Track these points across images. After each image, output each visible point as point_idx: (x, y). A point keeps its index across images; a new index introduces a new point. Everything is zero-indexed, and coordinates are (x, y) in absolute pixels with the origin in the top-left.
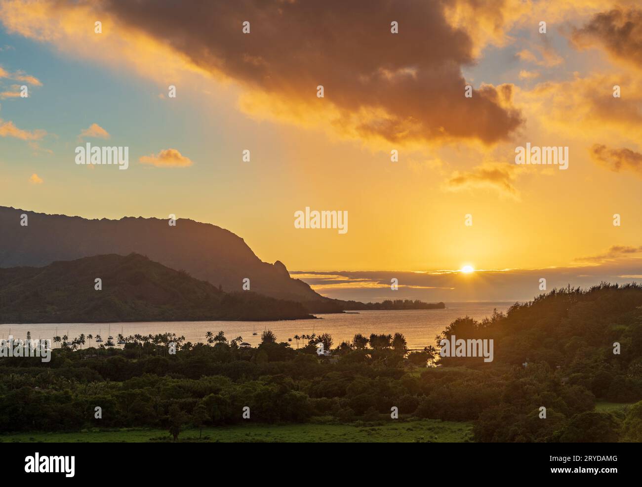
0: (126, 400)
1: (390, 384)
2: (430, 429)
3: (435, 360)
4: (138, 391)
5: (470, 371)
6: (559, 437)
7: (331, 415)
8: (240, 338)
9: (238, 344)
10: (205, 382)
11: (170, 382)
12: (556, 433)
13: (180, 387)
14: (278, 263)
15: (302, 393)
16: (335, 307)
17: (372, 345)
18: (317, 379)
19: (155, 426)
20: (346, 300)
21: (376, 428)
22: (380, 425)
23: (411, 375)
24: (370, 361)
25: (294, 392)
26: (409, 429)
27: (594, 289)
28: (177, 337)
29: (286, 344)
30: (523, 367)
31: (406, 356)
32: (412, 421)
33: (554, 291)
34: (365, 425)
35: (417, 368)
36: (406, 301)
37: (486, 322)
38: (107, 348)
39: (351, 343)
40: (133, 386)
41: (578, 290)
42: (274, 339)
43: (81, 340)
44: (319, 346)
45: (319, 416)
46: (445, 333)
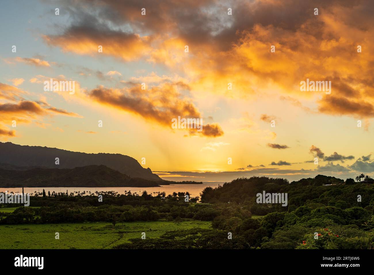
0: (98, 213)
1: (185, 209)
2: (197, 224)
3: (199, 201)
4: (102, 210)
5: (211, 204)
6: (240, 227)
7: (165, 218)
8: (136, 193)
9: (135, 195)
10: (124, 207)
11: (113, 207)
12: (239, 225)
13: (116, 209)
14: (148, 168)
15: (156, 211)
16: (167, 183)
17: (179, 196)
18: (161, 206)
19: (107, 221)
20: (171, 181)
21: (180, 223)
22: (181, 222)
23: (191, 206)
24: (178, 201)
25: (153, 211)
26: (191, 224)
27: (251, 178)
28: (115, 192)
29: (151, 195)
30: (228, 203)
31: (190, 199)
32: (192, 221)
33: (238, 179)
34: (176, 222)
35: (193, 203)
36: (190, 181)
37: (216, 188)
38: (92, 195)
39: (172, 195)
40: (101, 208)
41: (246, 178)
42: (147, 193)
43: (84, 193)
44: (161, 196)
45: (161, 219)
46: (203, 192)
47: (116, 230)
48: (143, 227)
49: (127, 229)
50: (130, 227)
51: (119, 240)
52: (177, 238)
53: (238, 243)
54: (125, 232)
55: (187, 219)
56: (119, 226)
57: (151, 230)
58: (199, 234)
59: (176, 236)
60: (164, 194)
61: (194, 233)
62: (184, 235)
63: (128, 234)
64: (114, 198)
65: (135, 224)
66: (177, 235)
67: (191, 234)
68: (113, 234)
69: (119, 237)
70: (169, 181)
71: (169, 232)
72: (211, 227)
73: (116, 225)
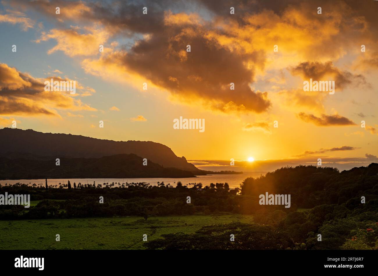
0: (128, 206)
1: (223, 201)
2: (237, 217)
3: (239, 192)
4: (133, 203)
6: (284, 221)
7: (202, 212)
8: (169, 184)
9: (169, 186)
10: (157, 200)
11: (145, 199)
12: (283, 219)
13: (148, 201)
14: (183, 157)
16: (203, 173)
17: (217, 187)
18: (197, 199)
19: (139, 215)
20: (208, 171)
21: (218, 217)
22: (219, 216)
23: (231, 198)
24: (216, 193)
26: (230, 217)
27: (297, 167)
28: (147, 184)
29: (186, 186)
31: (229, 191)
32: (231, 214)
33: (282, 168)
34: (214, 216)
35: (233, 195)
36: (229, 171)
37: (258, 179)
38: (122, 187)
39: (209, 186)
40: (131, 201)
41: (291, 167)
42: (182, 184)
43: (113, 184)
44: (198, 187)
45: (198, 212)
46: (243, 183)
47: (148, 224)
48: (178, 222)
49: (161, 224)
50: (163, 222)
51: (152, 235)
52: (214, 234)
53: (282, 239)
54: (158, 227)
55: (225, 213)
56: (151, 220)
57: (186, 224)
58: (239, 229)
59: (213, 231)
60: (200, 185)
61: (233, 228)
62: (223, 230)
63: (162, 229)
64: (146, 189)
65: (169, 218)
66: (214, 231)
67: (230, 229)
68: (145, 229)
69: (151, 233)
70: (206, 171)
71: (206, 227)
72: (252, 221)
73: (148, 219)
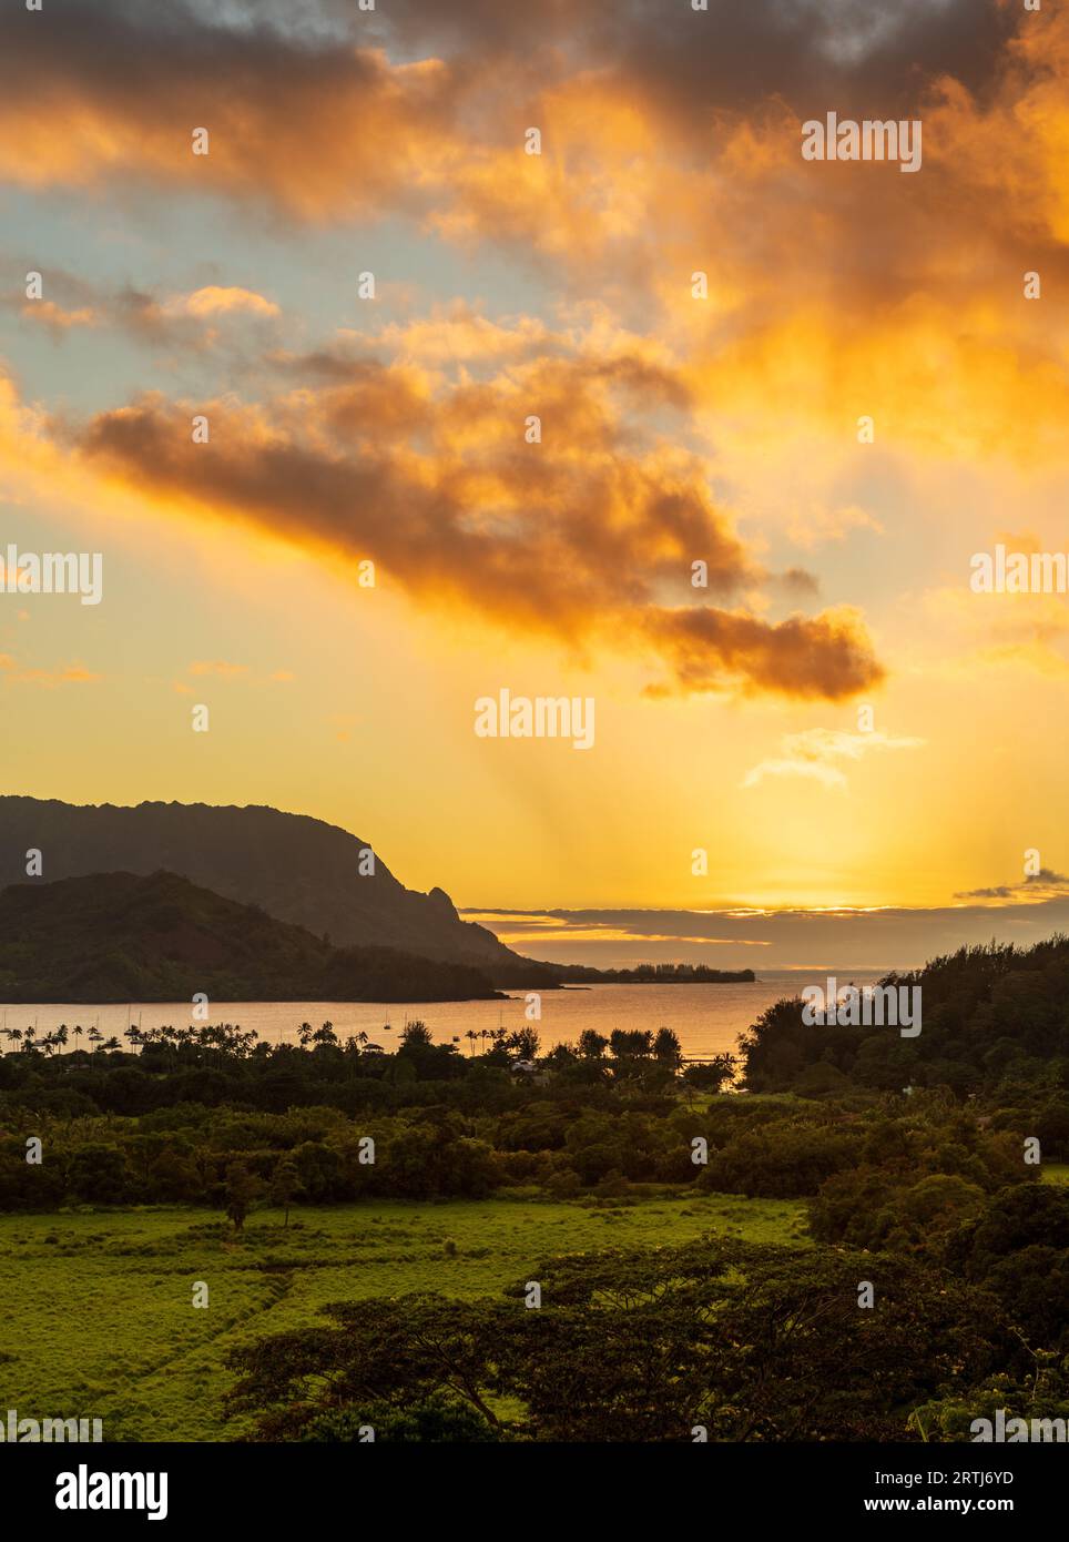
0: (145, 1151)
1: (649, 1127)
2: (724, 1213)
3: (735, 1081)
4: (167, 1135)
5: (802, 1102)
6: (972, 1231)
7: (536, 1183)
8: (363, 1036)
9: (360, 1046)
10: (295, 1118)
11: (230, 1118)
12: (966, 1223)
13: (247, 1128)
14: (437, 891)
15: (482, 1143)
16: (545, 977)
17: (614, 1051)
18: (509, 1115)
19: (199, 1202)
20: (567, 964)
21: (623, 1210)
22: (629, 1203)
23: (690, 1110)
24: (610, 1082)
25: (466, 1140)
26: (685, 1213)
27: (1040, 946)
28: (242, 1033)
29: (451, 1048)
30: (905, 1096)
31: (680, 1072)
32: (691, 1196)
33: (962, 952)
34: (600, 1205)
35: (702, 1096)
36: (681, 967)
38: (108, 1051)
39: (575, 1046)
40: (159, 1126)
41: (1011, 948)
42: (428, 1038)
43: (61, 1037)
44: (513, 1051)
45: (512, 1185)
46: (756, 1029)
47: (247, 1249)
48: (406, 1235)
49: (314, 1246)
50: (329, 1237)
51: (268, 1307)
52: (605, 1299)
53: (962, 1325)
54: (304, 1266)
55: (661, 1187)
56: (265, 1227)
57: (451, 1248)
58: (734, 1277)
59: (598, 1288)
60: (527, 1042)
61: (704, 1271)
62: (647, 1284)
63: (323, 1273)
64: (236, 1065)
65: (359, 1218)
66: (605, 1282)
67: (686, 1274)
68: (234, 1272)
69: (266, 1293)
70: (558, 965)
71: (560, 1265)
72: (804, 1233)
73: (253, 1221)
